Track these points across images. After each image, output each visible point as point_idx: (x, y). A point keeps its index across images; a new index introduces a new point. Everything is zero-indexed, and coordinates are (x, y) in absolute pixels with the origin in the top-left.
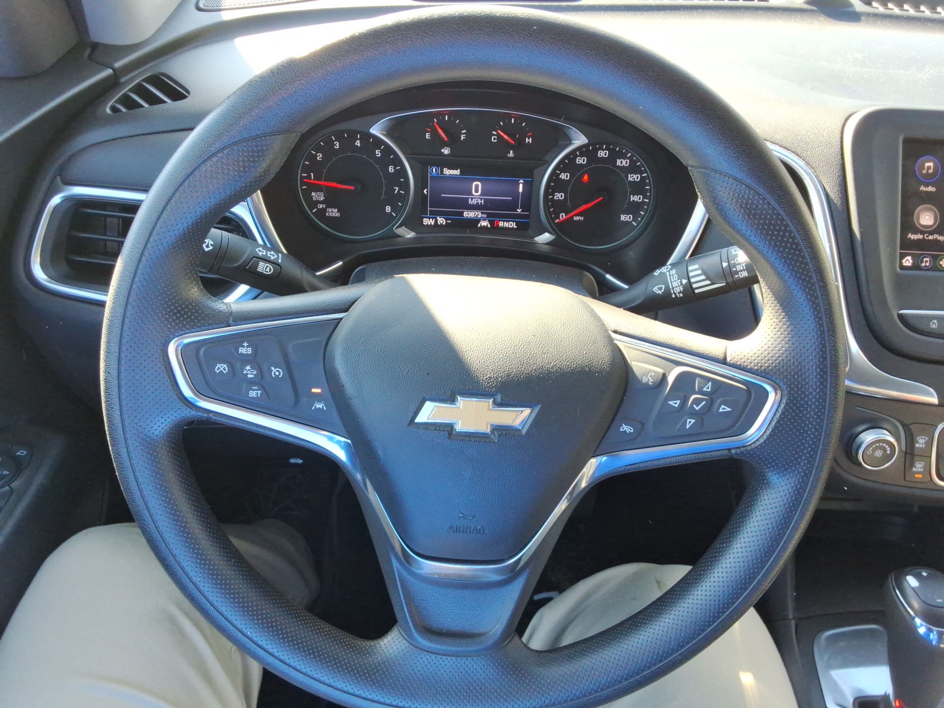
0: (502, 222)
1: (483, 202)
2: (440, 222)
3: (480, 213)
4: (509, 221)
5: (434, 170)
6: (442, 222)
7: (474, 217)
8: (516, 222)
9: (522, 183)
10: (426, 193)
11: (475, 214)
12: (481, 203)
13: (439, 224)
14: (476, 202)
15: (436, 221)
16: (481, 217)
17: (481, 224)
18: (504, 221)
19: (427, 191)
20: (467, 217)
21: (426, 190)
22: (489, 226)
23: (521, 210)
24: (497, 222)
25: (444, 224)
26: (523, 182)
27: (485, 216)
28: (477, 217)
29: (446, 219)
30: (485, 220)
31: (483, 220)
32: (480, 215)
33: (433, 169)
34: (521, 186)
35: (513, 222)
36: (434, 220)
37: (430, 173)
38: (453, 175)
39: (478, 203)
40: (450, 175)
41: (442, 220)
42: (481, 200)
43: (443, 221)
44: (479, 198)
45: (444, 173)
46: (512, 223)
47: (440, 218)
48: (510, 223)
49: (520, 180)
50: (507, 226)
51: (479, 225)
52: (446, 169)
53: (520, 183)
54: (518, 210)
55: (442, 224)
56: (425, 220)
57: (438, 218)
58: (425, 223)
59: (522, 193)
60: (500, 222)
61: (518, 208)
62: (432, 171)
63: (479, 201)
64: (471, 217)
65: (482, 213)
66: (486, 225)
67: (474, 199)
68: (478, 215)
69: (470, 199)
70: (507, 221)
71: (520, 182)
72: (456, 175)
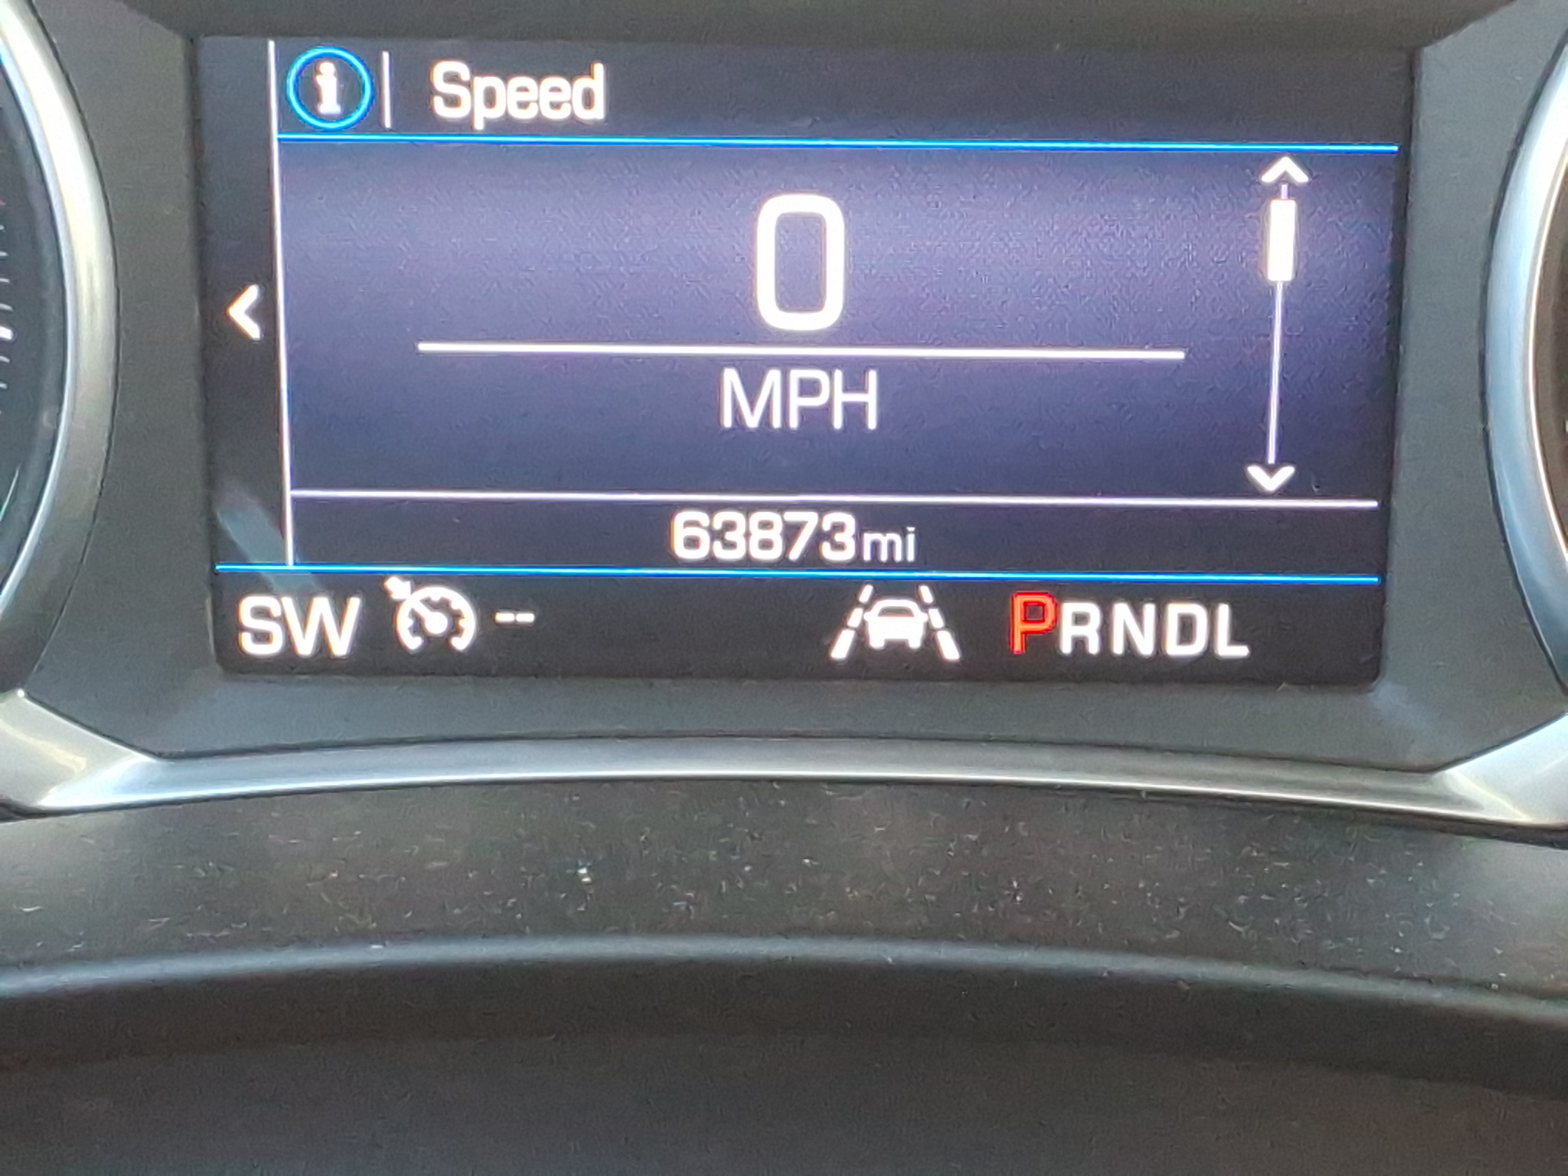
0: (1092, 609)
1: (870, 398)
2: (418, 627)
3: (849, 520)
4: (1162, 595)
5: (327, 79)
6: (437, 624)
7: (783, 562)
8: (1234, 595)
9: (1295, 191)
10: (253, 330)
11: (791, 532)
12: (854, 413)
13: (413, 643)
14: (797, 402)
15: (381, 611)
16: (857, 563)
17: (861, 633)
18: (1105, 596)
19: (264, 312)
20: (711, 561)
21: (251, 294)
22: (950, 650)
23: (1287, 472)
24: (1033, 612)
25: (461, 643)
26: (1300, 177)
27: (902, 546)
28: (812, 558)
29: (486, 596)
30: (907, 589)
31: (884, 589)
32: (846, 537)
33: (312, 67)
34: (1283, 217)
35: (1208, 596)
36: (354, 604)
37: (289, 121)
38: (540, 125)
39: (816, 419)
40: (506, 125)
41: (443, 606)
42: (855, 383)
43: (455, 616)
44: (828, 365)
45: (440, 108)
46: (1197, 611)
47: (419, 581)
48: (1175, 610)
49: (1272, 158)
50: (1146, 647)
51: (841, 649)
52: (462, 69)
53: (1273, 191)
54: (1255, 472)
55: (438, 646)
56: (262, 613)
57: (397, 587)
58: (262, 637)
59: (1290, 288)
60: (1069, 608)
61: (1262, 462)
62: (310, 95)
63: (834, 394)
64: (748, 562)
65: (870, 519)
66: (915, 643)
67: (773, 377)
68: (819, 536)
69: (731, 379)
70: (1135, 596)
71: (1269, 177)
72: (573, 126)
